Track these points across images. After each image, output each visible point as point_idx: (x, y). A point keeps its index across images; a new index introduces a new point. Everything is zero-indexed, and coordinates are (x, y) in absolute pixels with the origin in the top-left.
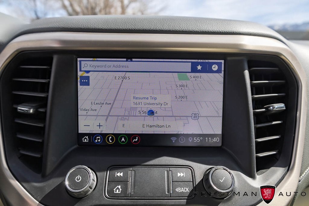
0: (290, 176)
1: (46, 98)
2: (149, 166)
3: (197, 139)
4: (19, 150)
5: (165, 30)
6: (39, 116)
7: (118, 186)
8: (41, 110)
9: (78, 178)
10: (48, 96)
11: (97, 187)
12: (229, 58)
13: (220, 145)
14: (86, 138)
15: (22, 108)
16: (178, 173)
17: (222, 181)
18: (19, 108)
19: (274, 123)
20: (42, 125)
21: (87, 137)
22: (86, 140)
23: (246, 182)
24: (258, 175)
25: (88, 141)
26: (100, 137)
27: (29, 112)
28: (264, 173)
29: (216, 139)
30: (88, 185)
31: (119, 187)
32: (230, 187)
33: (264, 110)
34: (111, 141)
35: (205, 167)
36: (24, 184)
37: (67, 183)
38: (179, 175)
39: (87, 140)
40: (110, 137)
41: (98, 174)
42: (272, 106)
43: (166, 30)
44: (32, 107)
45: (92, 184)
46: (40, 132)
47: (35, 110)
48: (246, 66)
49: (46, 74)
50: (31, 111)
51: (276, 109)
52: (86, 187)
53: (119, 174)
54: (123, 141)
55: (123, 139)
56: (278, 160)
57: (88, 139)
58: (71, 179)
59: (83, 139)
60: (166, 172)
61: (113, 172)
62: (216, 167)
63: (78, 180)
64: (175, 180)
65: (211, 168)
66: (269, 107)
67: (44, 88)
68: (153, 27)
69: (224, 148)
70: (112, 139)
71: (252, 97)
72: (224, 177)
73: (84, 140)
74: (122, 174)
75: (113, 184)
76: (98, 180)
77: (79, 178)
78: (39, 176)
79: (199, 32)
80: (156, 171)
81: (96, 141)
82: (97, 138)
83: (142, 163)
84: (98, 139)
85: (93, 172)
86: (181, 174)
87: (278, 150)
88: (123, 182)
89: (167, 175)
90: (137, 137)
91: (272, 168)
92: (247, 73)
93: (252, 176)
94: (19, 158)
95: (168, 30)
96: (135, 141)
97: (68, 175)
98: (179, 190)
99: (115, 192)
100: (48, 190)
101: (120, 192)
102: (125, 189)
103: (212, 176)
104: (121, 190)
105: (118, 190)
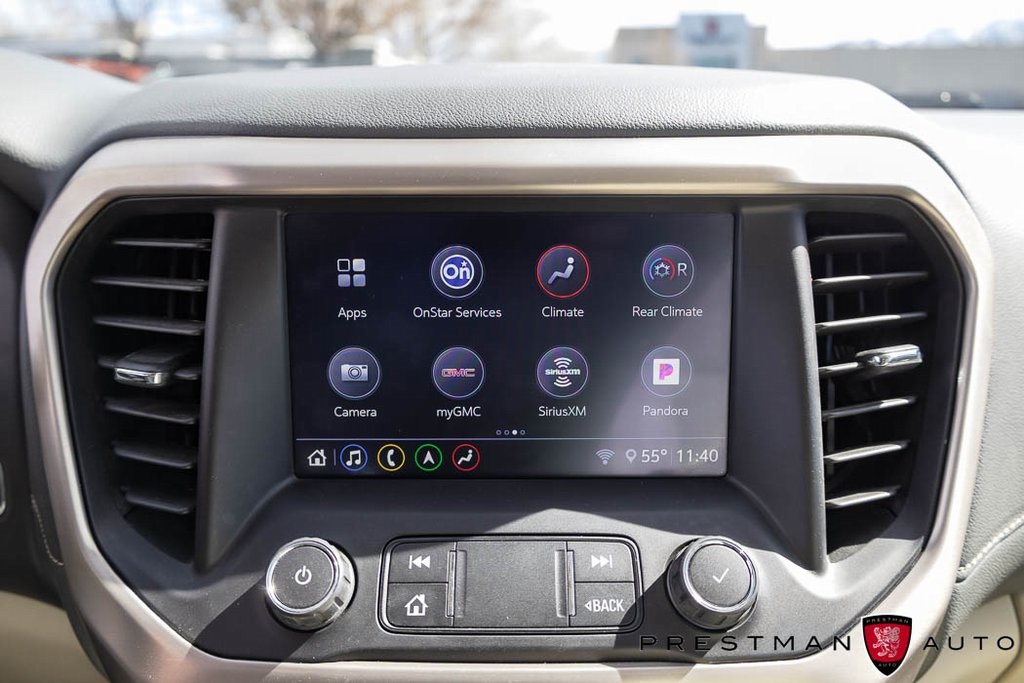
0: (928, 564)
1: (200, 340)
2: (508, 538)
3: (650, 454)
4: (124, 494)
5: (550, 127)
6: (183, 394)
7: (417, 596)
8: (186, 375)
9: (303, 575)
10: (203, 333)
11: (356, 599)
12: (745, 210)
13: (721, 470)
14: (317, 456)
15: (128, 371)
16: (593, 557)
17: (719, 581)
18: (119, 370)
19: (887, 404)
20: (191, 419)
21: (322, 453)
22: (317, 460)
23: (794, 583)
24: (833, 561)
25: (324, 464)
26: (358, 452)
27: (150, 381)
28: (851, 554)
29: (708, 452)
30: (331, 593)
31: (422, 598)
32: (744, 598)
33: (854, 365)
34: (392, 464)
35: (671, 540)
36: (146, 595)
37: (271, 589)
38: (595, 561)
39: (321, 462)
40: (391, 452)
41: (359, 562)
42: (879, 354)
43: (555, 128)
44: (159, 367)
45: (344, 591)
46: (187, 439)
47: (166, 375)
48: (800, 231)
49: (198, 265)
50: (157, 379)
51: (891, 362)
52: (326, 599)
53: (418, 562)
54: (429, 462)
55: (429, 457)
56: (896, 516)
57: (324, 458)
58: (284, 577)
59: (310, 458)
60: (556, 554)
61: (401, 557)
62: (704, 539)
63: (301, 579)
64: (582, 576)
65: (688, 543)
66: (871, 356)
67: (192, 307)
68: (513, 119)
69: (733, 480)
70: (396, 458)
71: (817, 328)
72: (727, 570)
73: (313, 462)
74: (427, 562)
75: (403, 592)
76: (360, 579)
77: (306, 573)
78: (189, 567)
79: (654, 129)
80: (527, 551)
81: (349, 463)
82: (352, 453)
83: (491, 529)
84: (355, 457)
85: (344, 556)
86: (604, 560)
87: (898, 487)
88: (433, 583)
89: (560, 562)
90: (470, 451)
91: (877, 542)
92: (801, 256)
93: (811, 563)
94: (125, 517)
95: (559, 127)
96: (463, 461)
97: (273, 568)
98: (594, 606)
99: (409, 614)
100: (216, 610)
101: (423, 614)
102: (437, 605)
103: (690, 566)
104: (425, 606)
105: (417, 607)
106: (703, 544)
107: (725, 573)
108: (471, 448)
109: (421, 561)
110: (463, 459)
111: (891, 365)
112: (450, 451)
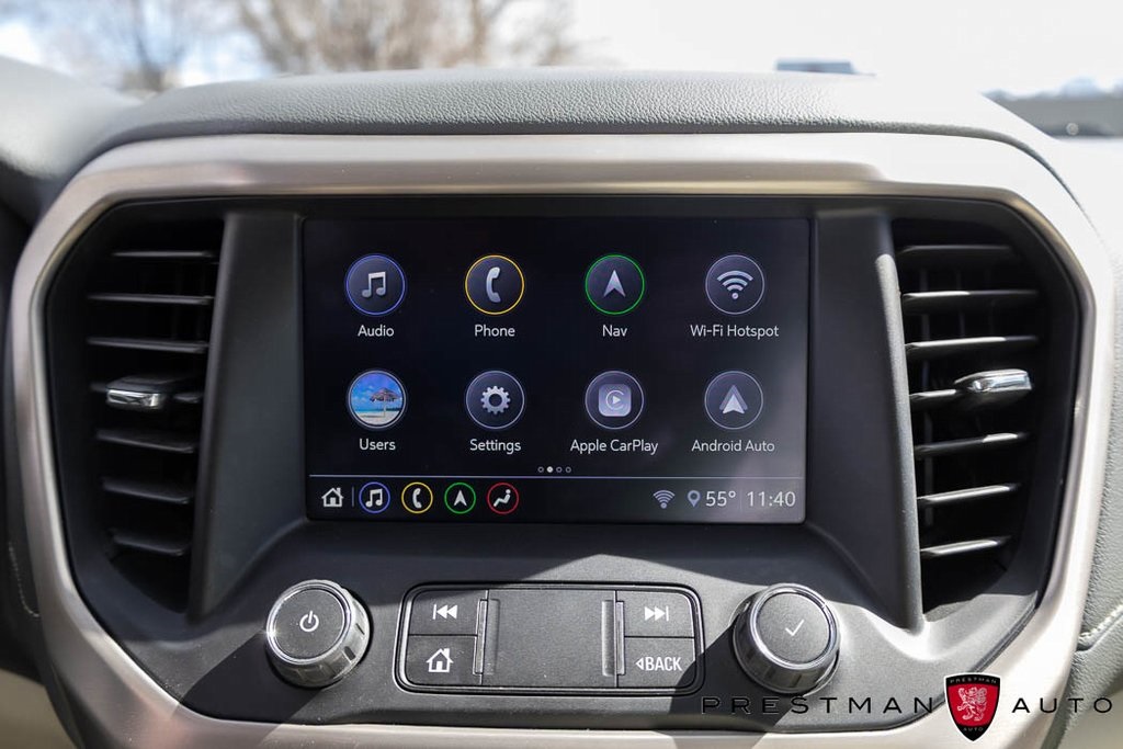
0: (1043, 623)
1: (202, 359)
2: (548, 586)
3: (716, 496)
4: (111, 535)
5: (600, 122)
6: (180, 420)
7: (440, 651)
8: (186, 398)
9: (310, 622)
10: (207, 351)
11: (370, 653)
12: (823, 215)
13: (799, 517)
14: (333, 495)
15: (121, 393)
16: (646, 609)
17: (793, 634)
18: (112, 391)
19: (990, 438)
20: (189, 448)
21: (338, 491)
22: (333, 500)
23: (881, 641)
24: (929, 620)
25: (340, 505)
26: (380, 491)
27: (146, 404)
28: (953, 612)
29: (784, 494)
30: (341, 641)
31: (446, 653)
32: (822, 655)
33: (952, 392)
34: (418, 505)
35: (739, 590)
36: (132, 647)
37: (271, 633)
38: (648, 613)
39: (337, 502)
40: (417, 492)
41: (375, 611)
42: (979, 378)
43: (605, 123)
44: (156, 388)
45: (356, 641)
46: (183, 471)
47: (163, 398)
48: (885, 239)
49: (202, 277)
50: (154, 401)
51: (994, 388)
52: (335, 648)
53: (443, 612)
54: (460, 503)
55: (460, 498)
56: (1005, 570)
57: (341, 497)
58: (287, 621)
59: (324, 497)
60: (604, 604)
61: (423, 606)
62: (780, 588)
63: (307, 625)
64: (633, 631)
65: (755, 595)
66: (970, 382)
67: (195, 324)
68: (557, 113)
69: (813, 526)
70: (423, 498)
71: (907, 349)
72: (803, 621)
73: (328, 502)
74: (454, 612)
75: (425, 643)
76: (376, 628)
77: (313, 619)
78: (180, 617)
79: (716, 125)
80: (570, 600)
81: (369, 504)
82: (373, 492)
83: (528, 576)
84: (376, 497)
85: (358, 603)
86: (657, 612)
87: (1009, 537)
88: (459, 635)
89: (607, 613)
90: (508, 491)
91: (983, 599)
92: (887, 265)
93: (904, 620)
94: (112, 561)
95: (610, 122)
96: (500, 503)
97: (276, 611)
98: (646, 664)
99: (430, 670)
100: (209, 663)
101: (447, 670)
102: (464, 660)
103: (758, 616)
104: (449, 661)
105: (441, 662)
106: (774, 592)
107: (799, 626)
108: (508, 488)
109: (447, 611)
110: (499, 500)
111: (994, 391)
112: (485, 491)
